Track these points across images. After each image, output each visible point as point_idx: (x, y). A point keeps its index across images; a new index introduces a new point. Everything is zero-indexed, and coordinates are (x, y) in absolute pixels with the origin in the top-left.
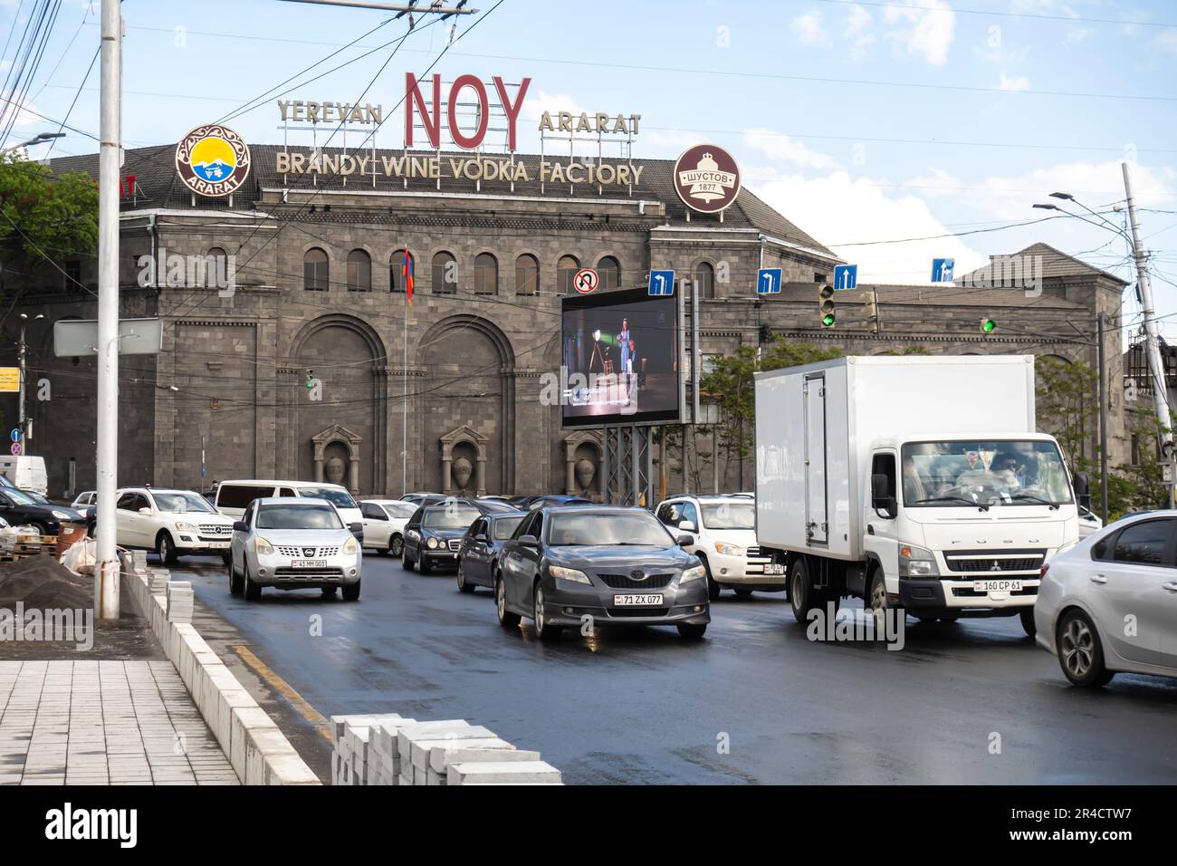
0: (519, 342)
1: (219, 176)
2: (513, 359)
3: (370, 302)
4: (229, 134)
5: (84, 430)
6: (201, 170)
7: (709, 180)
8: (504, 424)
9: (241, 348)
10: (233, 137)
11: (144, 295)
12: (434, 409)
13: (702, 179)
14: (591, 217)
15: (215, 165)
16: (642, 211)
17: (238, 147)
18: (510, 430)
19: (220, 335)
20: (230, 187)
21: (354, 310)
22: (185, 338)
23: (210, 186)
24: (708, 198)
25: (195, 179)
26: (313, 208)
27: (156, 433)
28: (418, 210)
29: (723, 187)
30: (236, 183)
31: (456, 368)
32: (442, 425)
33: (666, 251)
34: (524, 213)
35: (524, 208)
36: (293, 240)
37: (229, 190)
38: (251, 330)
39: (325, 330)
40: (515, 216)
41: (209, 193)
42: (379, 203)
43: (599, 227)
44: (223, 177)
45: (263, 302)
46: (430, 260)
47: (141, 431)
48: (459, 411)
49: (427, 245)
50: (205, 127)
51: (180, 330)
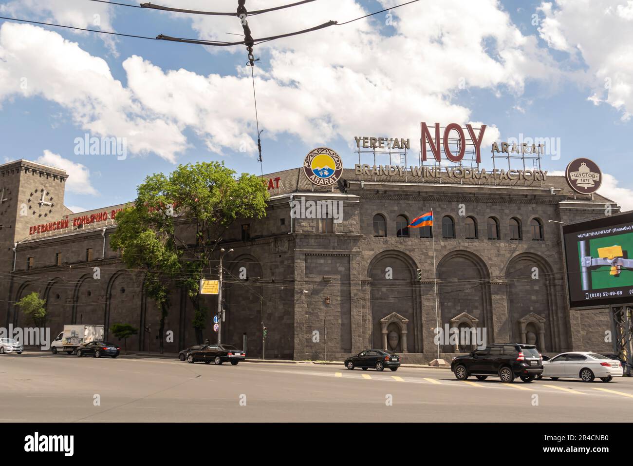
0: (492, 265)
1: (327, 175)
2: (488, 274)
3: (410, 243)
4: (332, 153)
5: (251, 317)
6: (317, 172)
7: (586, 177)
8: (485, 312)
9: (341, 269)
10: (333, 154)
11: (287, 239)
12: (446, 303)
13: (582, 176)
14: (526, 196)
15: (324, 169)
16: (552, 193)
17: (336, 159)
18: (489, 315)
19: (330, 262)
20: (333, 181)
21: (401, 248)
22: (311, 263)
23: (322, 180)
24: (586, 186)
25: (314, 176)
26: (378, 191)
27: (295, 318)
28: (433, 192)
29: (593, 180)
30: (336, 179)
31: (456, 280)
32: (450, 313)
33: (568, 214)
34: (490, 194)
35: (489, 192)
36: (367, 209)
37: (332, 182)
38: (347, 259)
39: (385, 259)
40: (486, 196)
41: (321, 184)
42: (412, 189)
43: (530, 202)
44: (329, 175)
45: (353, 243)
46: (441, 220)
47: (285, 317)
48: (459, 304)
49: (439, 212)
50: (319, 149)
51: (308, 259)
